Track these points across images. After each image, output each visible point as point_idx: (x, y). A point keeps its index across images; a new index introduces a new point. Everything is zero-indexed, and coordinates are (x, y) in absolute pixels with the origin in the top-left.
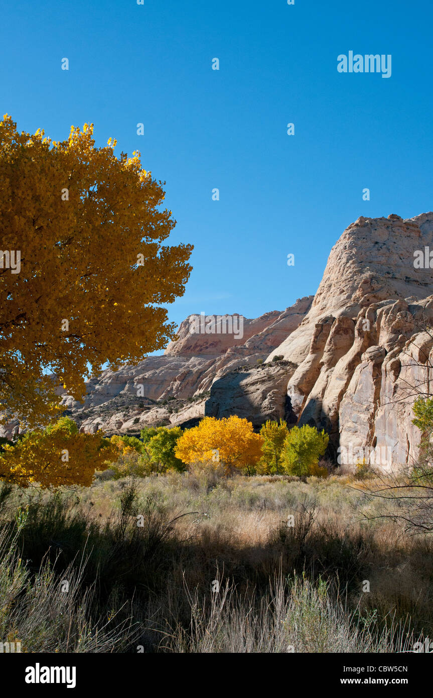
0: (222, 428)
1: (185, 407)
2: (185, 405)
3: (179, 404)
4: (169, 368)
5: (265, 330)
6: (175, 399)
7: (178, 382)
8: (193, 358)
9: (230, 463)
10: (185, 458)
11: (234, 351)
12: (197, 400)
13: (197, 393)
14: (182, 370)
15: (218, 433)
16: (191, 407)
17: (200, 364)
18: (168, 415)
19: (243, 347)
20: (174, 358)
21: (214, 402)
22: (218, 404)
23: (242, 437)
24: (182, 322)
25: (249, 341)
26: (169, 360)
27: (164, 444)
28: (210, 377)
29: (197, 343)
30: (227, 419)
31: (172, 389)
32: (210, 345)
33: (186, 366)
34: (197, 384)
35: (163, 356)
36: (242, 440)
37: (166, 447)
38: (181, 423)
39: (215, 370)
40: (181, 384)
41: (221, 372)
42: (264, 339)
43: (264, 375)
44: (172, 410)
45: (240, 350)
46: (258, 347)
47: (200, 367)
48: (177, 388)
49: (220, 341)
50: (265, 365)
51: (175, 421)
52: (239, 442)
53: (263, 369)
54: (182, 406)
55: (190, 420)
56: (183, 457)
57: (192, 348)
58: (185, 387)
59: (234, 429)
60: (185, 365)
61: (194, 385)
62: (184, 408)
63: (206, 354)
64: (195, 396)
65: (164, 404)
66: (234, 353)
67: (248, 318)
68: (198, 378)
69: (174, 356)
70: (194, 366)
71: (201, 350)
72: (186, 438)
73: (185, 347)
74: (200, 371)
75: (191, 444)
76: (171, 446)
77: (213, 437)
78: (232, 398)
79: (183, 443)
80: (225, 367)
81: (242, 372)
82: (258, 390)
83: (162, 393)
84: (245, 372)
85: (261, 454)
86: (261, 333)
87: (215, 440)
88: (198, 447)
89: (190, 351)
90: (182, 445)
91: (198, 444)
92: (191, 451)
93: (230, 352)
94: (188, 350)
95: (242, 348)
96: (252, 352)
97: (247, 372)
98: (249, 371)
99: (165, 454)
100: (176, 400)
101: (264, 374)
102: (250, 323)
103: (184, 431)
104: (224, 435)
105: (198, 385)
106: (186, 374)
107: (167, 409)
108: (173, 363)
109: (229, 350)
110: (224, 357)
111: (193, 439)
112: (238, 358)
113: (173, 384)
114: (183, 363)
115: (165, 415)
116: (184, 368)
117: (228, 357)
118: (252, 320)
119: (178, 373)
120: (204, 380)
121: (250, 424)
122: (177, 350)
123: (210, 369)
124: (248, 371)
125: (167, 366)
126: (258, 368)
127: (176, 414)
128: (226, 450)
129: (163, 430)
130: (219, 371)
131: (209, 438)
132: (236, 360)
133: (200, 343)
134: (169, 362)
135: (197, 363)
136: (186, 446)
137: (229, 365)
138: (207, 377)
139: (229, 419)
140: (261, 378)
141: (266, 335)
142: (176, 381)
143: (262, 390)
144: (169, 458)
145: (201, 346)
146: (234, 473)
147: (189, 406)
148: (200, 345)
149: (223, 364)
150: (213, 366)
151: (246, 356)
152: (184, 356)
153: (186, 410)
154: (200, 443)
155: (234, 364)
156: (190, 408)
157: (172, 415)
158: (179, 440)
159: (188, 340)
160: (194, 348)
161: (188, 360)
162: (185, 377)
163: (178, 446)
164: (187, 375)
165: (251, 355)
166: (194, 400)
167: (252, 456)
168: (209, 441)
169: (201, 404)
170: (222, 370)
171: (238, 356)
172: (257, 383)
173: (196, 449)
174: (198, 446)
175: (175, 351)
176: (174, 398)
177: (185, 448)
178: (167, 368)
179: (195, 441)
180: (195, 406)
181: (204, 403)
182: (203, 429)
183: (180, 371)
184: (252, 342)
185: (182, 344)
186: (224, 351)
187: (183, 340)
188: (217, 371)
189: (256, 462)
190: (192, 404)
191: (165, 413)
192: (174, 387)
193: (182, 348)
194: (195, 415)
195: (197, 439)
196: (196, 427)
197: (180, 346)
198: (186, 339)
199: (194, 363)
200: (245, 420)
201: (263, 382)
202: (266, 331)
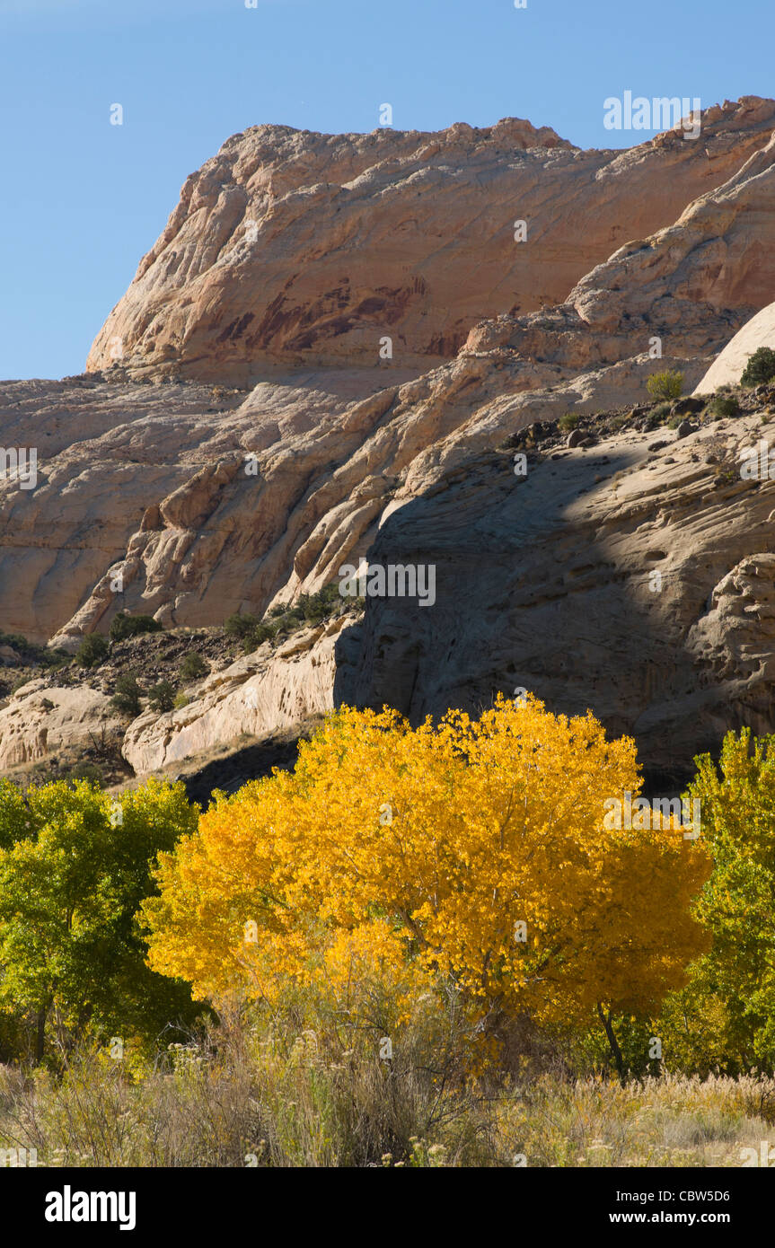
0: (447, 780)
1: (213, 678)
2: (214, 664)
3: (180, 660)
4: (119, 450)
5: (689, 212)
6: (156, 627)
7: (173, 535)
8: (259, 388)
9: (498, 997)
10: (213, 969)
11: (505, 345)
12: (286, 632)
13: (286, 596)
14: (192, 462)
15: (420, 810)
16: (251, 672)
17: (301, 423)
18: (112, 724)
19: (556, 317)
20: (146, 388)
21: (387, 639)
22: (417, 650)
23: (575, 832)
24: (194, 177)
25: (594, 284)
26: (119, 400)
27: (77, 887)
28: (361, 500)
29: (280, 300)
30: (475, 717)
31: (136, 576)
32: (362, 309)
33: (220, 437)
34: (287, 538)
35: (79, 381)
36: (575, 854)
37: (93, 911)
38: (190, 770)
39: (392, 457)
40: (189, 545)
41: (427, 468)
42: (684, 264)
43: (692, 469)
44: (135, 692)
45: (541, 334)
46: (646, 318)
47: (302, 442)
48: (169, 572)
49: (421, 287)
50: (698, 405)
51: (157, 763)
52: (554, 862)
53: (685, 432)
54: (198, 672)
55: (244, 751)
56: (200, 965)
57: (253, 328)
58: (216, 565)
59: (519, 786)
60: (210, 433)
61: (269, 548)
62: (207, 684)
63: (340, 367)
64: (278, 612)
65: (87, 662)
66: (503, 353)
67: (585, 148)
68: (291, 509)
69: (146, 380)
70: (270, 436)
71: (307, 341)
72: (213, 849)
73: (213, 327)
74: (303, 466)
75: (248, 886)
76: (124, 901)
77: (388, 837)
78: (503, 607)
79: (193, 874)
80: (455, 436)
81: (558, 450)
82: (659, 555)
83: (81, 603)
84: (578, 451)
85: (689, 940)
86: (662, 233)
87: (402, 856)
88: (290, 902)
89: (242, 351)
90: (187, 887)
91: (290, 879)
92: (251, 927)
93: (481, 346)
94: (228, 344)
95: (551, 326)
96: (612, 345)
97: (592, 451)
98: (604, 447)
99: (85, 951)
100: (160, 637)
101: (695, 459)
102: (600, 174)
103: (204, 810)
104: (456, 824)
105: (291, 550)
106: (222, 486)
107: (109, 692)
108: (143, 421)
109: (473, 340)
110: (448, 381)
111: (262, 850)
112: (527, 385)
113: (142, 543)
114: (202, 422)
115: (96, 727)
116: (207, 452)
117: (471, 380)
118: (614, 154)
119: (172, 478)
120: (328, 518)
121: (625, 749)
122: (162, 340)
123: (365, 451)
124: (594, 443)
125: (105, 438)
126: (653, 425)
127: (164, 721)
128: (472, 919)
129: (75, 805)
130: (418, 460)
131: (361, 841)
132: (519, 398)
133: (301, 297)
134: (119, 415)
135: (284, 417)
136: (215, 893)
137: (474, 427)
138: (345, 498)
139: (486, 717)
140: (675, 485)
141: (697, 247)
142: (160, 526)
143: (687, 554)
144: (113, 982)
145: (309, 318)
146: (525, 1062)
147: (237, 668)
148: (298, 311)
149: (442, 422)
150: (380, 435)
151: (578, 370)
152: (205, 379)
153: (222, 690)
154: (304, 875)
155: (504, 420)
156: (242, 680)
157: (137, 723)
158: (173, 863)
159: (228, 281)
160: (263, 329)
161: (231, 403)
162: (215, 501)
163: (167, 897)
164: (229, 492)
165: (605, 362)
166: (268, 634)
167: (637, 954)
168: (361, 858)
169: (314, 653)
170: (438, 454)
171: (529, 369)
172: (649, 513)
173: (279, 911)
174: (293, 895)
175: (151, 348)
176: (147, 625)
177: (206, 911)
178: (106, 451)
179: (272, 862)
180: (278, 666)
181: (326, 646)
182: (320, 785)
183: (186, 464)
184: (612, 285)
185: (195, 308)
186: (446, 347)
187: (199, 280)
188: (406, 463)
189: (663, 990)
190: (256, 657)
191: (92, 713)
192: (151, 564)
193: (194, 331)
194: (272, 723)
195: (282, 847)
196: (281, 775)
197: (184, 318)
198: (214, 274)
199: (265, 421)
200: (586, 724)
201: (685, 506)
202: (694, 220)
